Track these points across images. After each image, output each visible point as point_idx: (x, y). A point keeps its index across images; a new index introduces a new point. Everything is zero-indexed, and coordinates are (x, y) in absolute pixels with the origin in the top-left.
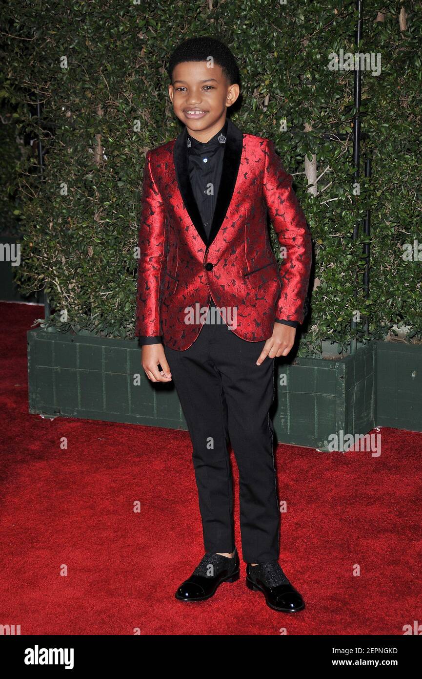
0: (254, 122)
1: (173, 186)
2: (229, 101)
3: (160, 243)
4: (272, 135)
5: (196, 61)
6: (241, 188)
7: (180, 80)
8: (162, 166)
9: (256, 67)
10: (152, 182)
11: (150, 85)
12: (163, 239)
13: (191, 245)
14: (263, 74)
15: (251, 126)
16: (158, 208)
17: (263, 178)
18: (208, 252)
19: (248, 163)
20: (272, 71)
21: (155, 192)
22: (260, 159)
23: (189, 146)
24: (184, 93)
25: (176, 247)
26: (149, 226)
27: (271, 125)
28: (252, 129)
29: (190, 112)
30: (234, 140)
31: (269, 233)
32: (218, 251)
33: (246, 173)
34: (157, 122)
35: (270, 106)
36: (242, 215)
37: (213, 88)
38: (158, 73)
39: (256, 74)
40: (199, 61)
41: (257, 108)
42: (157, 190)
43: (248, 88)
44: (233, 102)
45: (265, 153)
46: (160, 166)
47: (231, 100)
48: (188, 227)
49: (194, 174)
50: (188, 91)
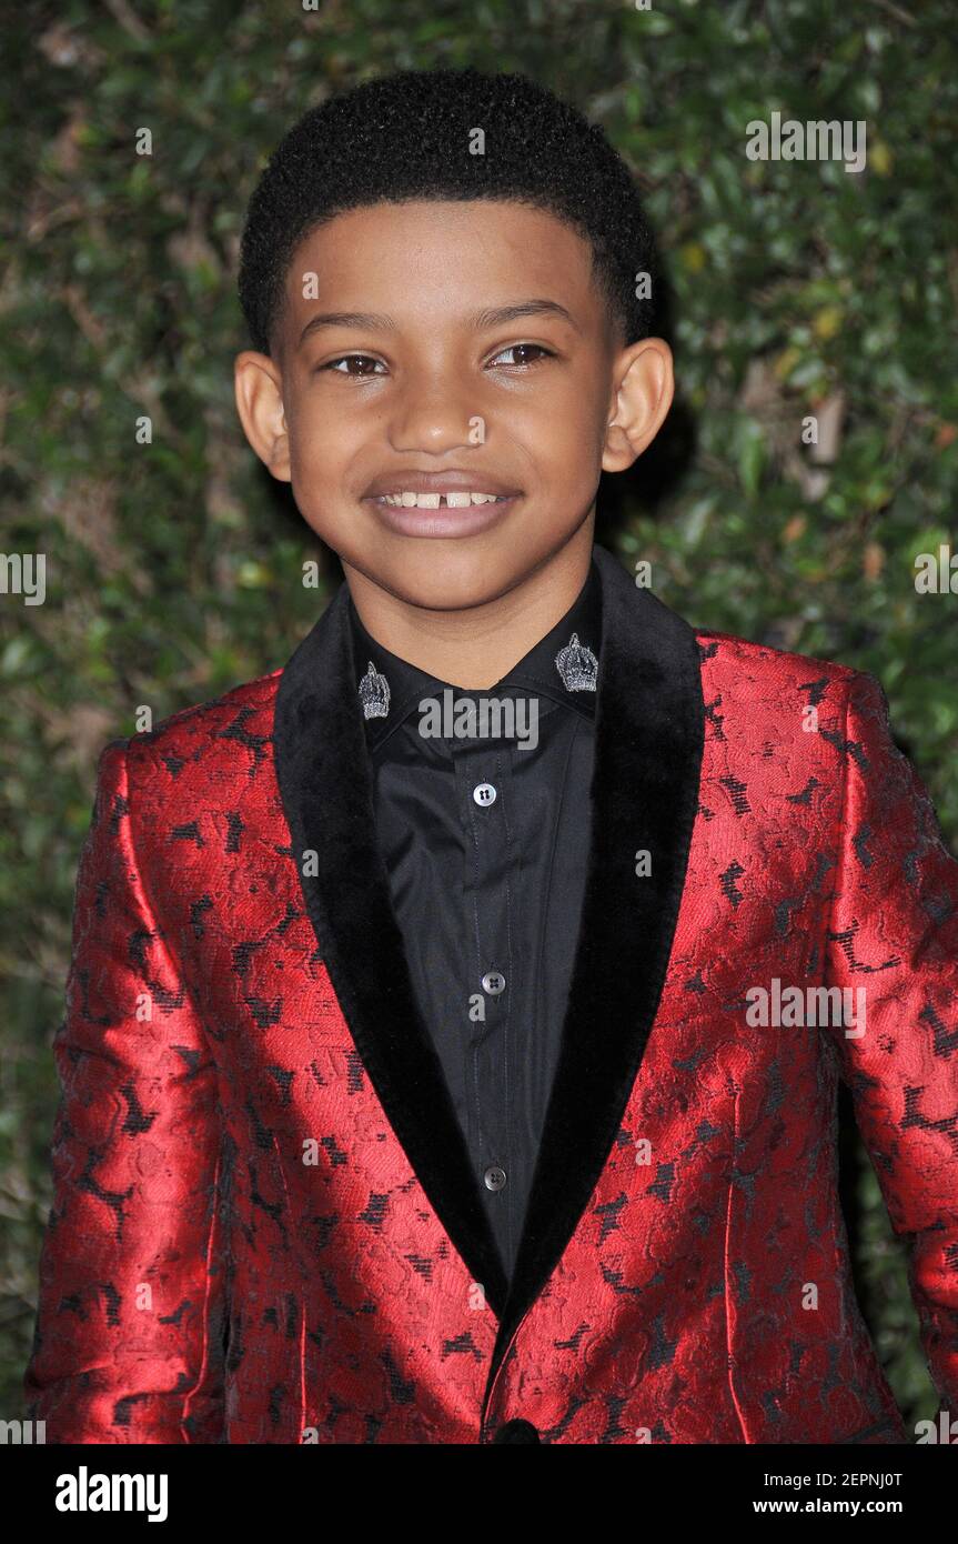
0: (745, 559)
1: (283, 952)
2: (616, 442)
3: (185, 1304)
4: (859, 638)
5: (450, 196)
6: (706, 956)
7: (349, 309)
8: (209, 831)
9: (756, 233)
10: (143, 933)
11: (115, 341)
12: (204, 1279)
13: (396, 1310)
14: (804, 276)
15: (728, 582)
16: (176, 1091)
17: (832, 897)
18: (513, 1354)
19: (741, 807)
20: (861, 253)
21: (157, 989)
22: (813, 782)
23: (374, 710)
24: (374, 387)
25: (290, 1324)
26: (116, 1200)
27: (852, 577)
28: (735, 602)
29: (409, 499)
30: (651, 674)
31: (854, 1239)
32: (572, 1344)
33: (735, 870)
34: (156, 559)
35: (845, 467)
36: (712, 1121)
37: (549, 354)
38: (161, 265)
39: (757, 274)
40: (465, 197)
41: (770, 475)
42: (171, 981)
43: (710, 357)
44: (641, 447)
45: (843, 748)
46: (191, 831)
47: (624, 431)
48: (380, 1204)
49: (415, 873)
50: (398, 374)
